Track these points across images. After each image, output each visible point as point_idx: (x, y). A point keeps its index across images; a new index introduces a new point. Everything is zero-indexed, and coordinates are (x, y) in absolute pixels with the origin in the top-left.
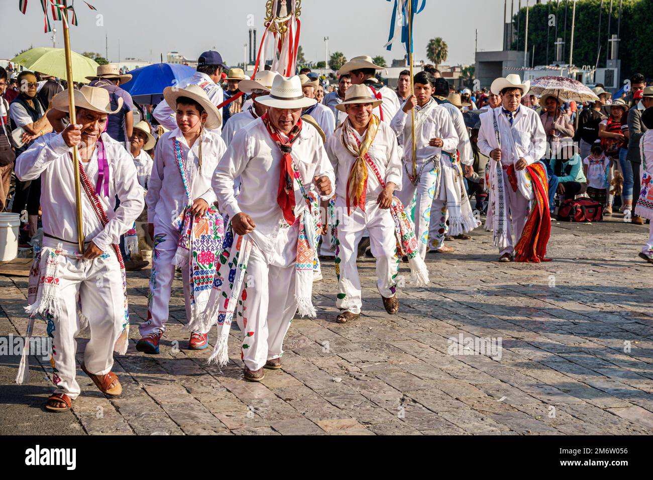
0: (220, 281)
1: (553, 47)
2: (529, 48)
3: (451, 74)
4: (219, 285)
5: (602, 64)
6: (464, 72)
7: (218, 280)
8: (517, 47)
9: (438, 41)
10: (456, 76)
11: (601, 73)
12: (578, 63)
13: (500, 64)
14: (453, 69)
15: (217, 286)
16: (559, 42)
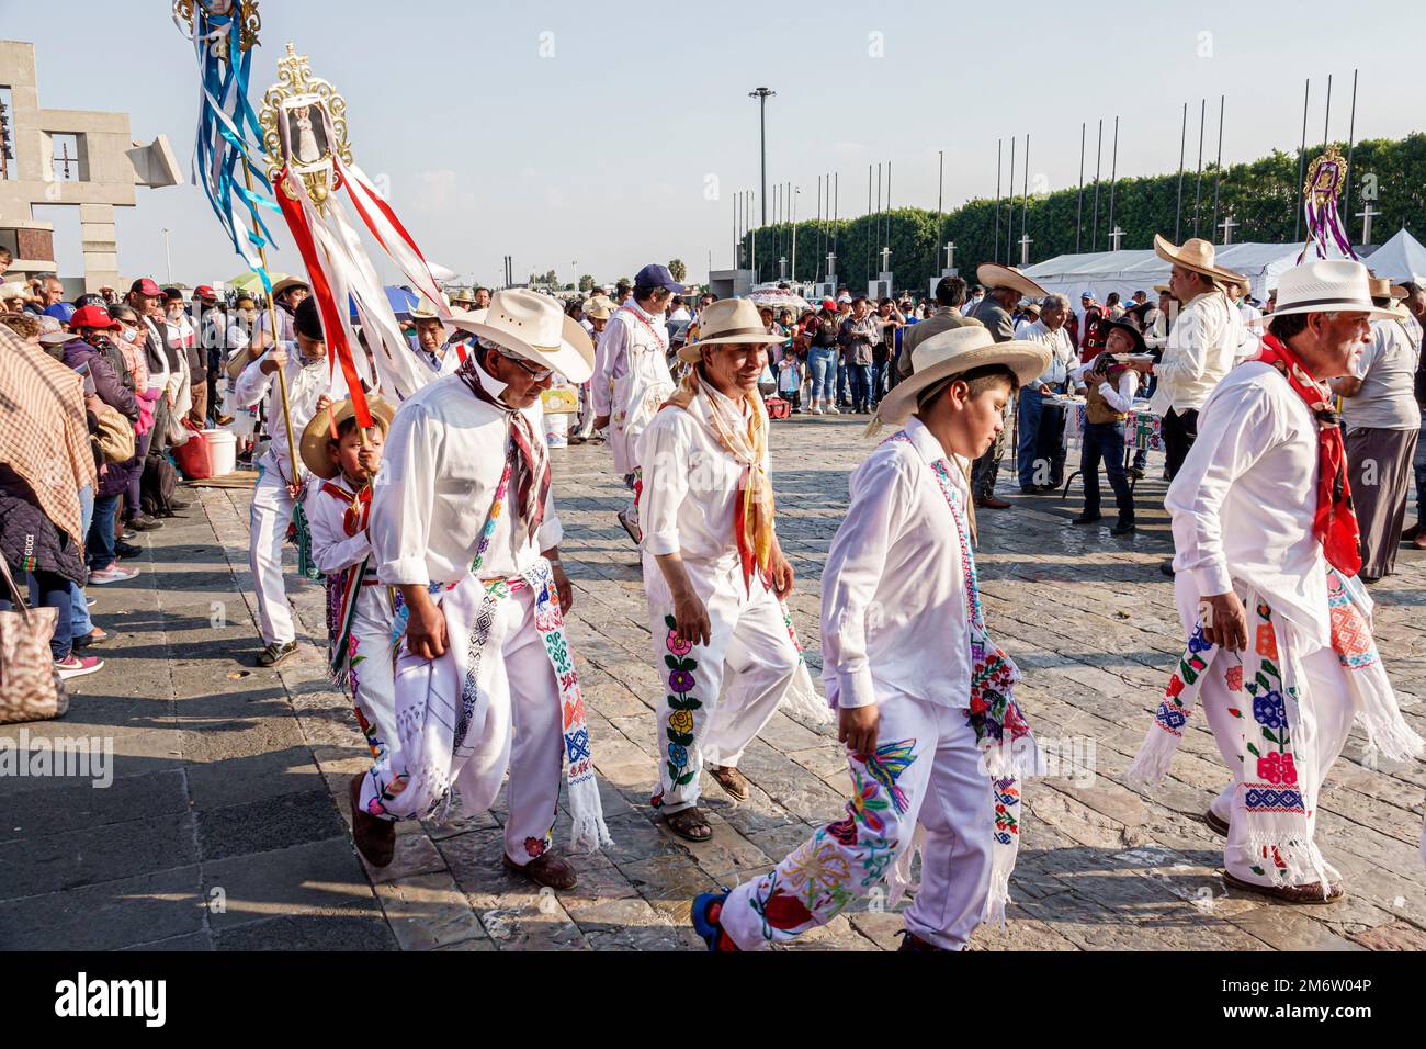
0: (1181, 716)
1: (778, 265)
2: (756, 267)
3: (690, 292)
4: (1178, 725)
5: (822, 280)
6: (702, 290)
7: (1176, 714)
8: (744, 266)
9: (677, 262)
10: (694, 293)
11: (820, 287)
12: (800, 279)
13: (729, 283)
14: (692, 287)
15: (1175, 726)
16: (783, 261)
